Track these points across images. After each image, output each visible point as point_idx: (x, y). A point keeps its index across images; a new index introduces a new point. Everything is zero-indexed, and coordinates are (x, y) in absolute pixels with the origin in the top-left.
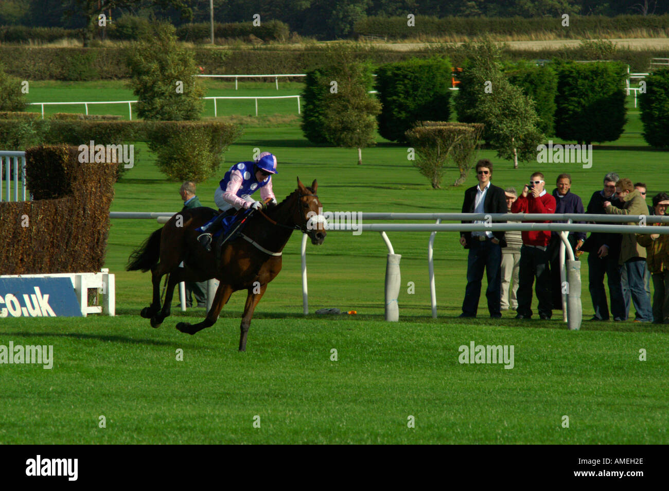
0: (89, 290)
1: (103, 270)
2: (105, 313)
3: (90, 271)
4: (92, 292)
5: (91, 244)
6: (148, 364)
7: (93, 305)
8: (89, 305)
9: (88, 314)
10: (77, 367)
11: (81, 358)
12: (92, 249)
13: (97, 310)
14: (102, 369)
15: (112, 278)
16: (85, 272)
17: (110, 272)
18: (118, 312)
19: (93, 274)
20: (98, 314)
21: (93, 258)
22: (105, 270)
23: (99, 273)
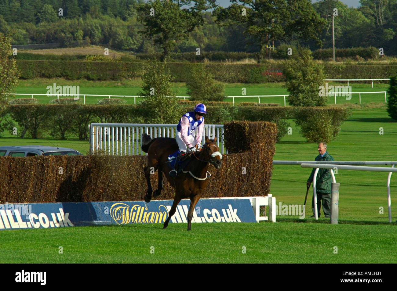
0: (261, 206)
1: (268, 195)
2: (270, 221)
3: (261, 196)
4: (262, 207)
5: (262, 180)
6: (295, 251)
7: (263, 216)
8: (260, 216)
9: (260, 221)
10: (254, 252)
11: (256, 247)
12: (262, 182)
13: (265, 218)
14: (268, 254)
15: (274, 199)
16: (258, 196)
17: (273, 196)
18: (277, 220)
19: (263, 197)
20: (266, 221)
21: (263, 188)
22: (270, 195)
23: (266, 197)
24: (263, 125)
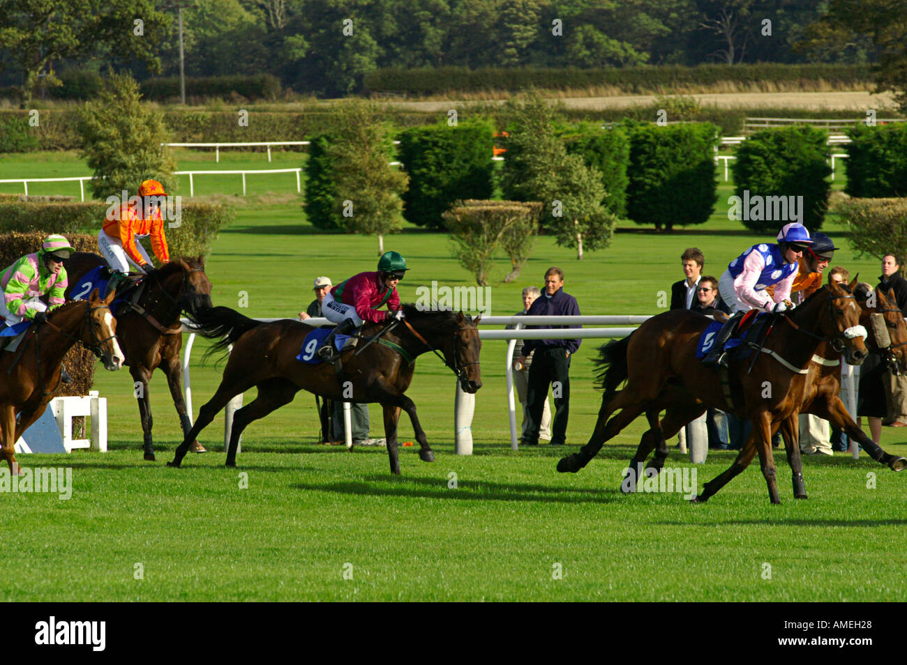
0: (74, 418)
1: (91, 392)
2: (93, 449)
3: (75, 395)
4: (76, 420)
5: (76, 361)
6: (161, 513)
7: (79, 438)
8: (73, 439)
9: (73, 450)
10: (72, 517)
11: (74, 505)
12: (77, 365)
13: (85, 443)
14: (103, 519)
15: (103, 402)
16: (69, 395)
17: (100, 396)
18: (111, 446)
19: (79, 397)
20: (85, 449)
21: (79, 378)
22: (94, 393)
23: (86, 397)
24: (79, 241)
